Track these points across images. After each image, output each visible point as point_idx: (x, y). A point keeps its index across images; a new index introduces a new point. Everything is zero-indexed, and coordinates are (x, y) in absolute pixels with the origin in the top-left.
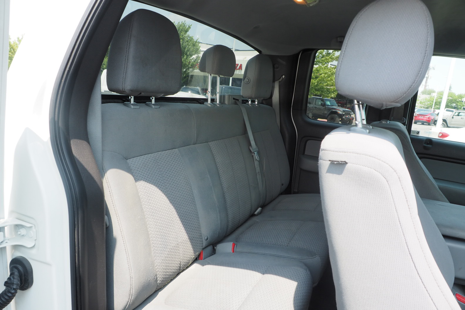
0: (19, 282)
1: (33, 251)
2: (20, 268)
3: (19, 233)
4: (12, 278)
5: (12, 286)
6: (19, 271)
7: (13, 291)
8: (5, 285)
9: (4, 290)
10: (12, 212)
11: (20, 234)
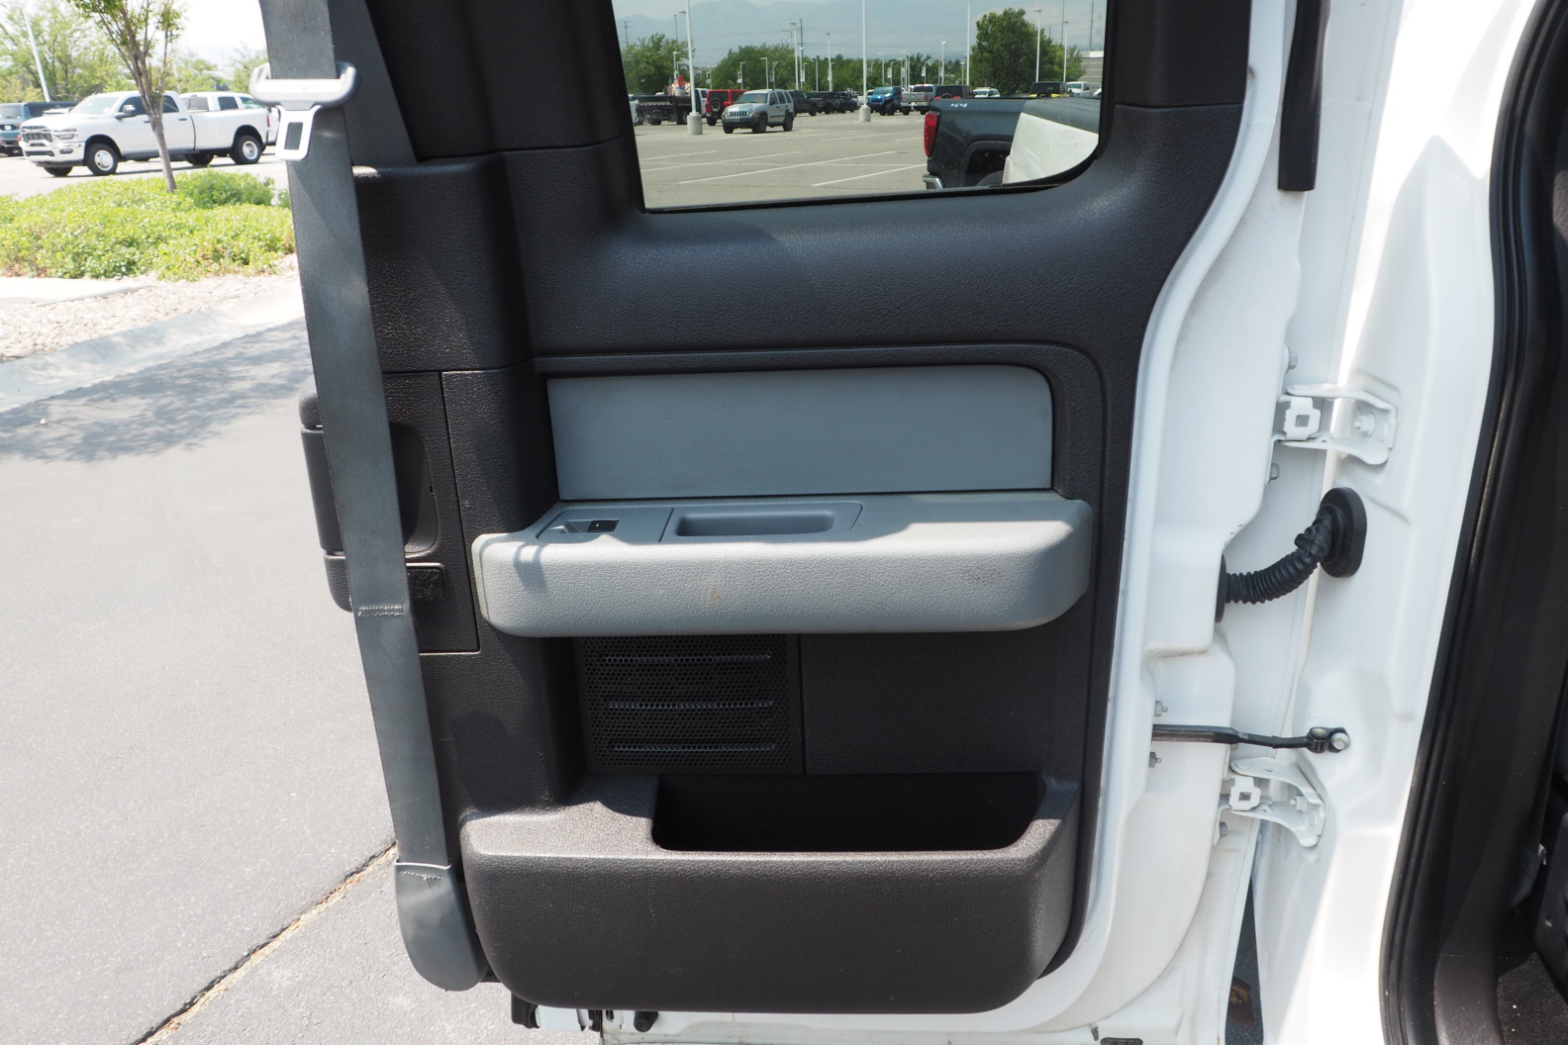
0: (1325, 545)
1: (1378, 480)
2: (1340, 515)
3: (1357, 424)
4: (1314, 530)
5: (1308, 547)
6: (1334, 521)
7: (1307, 560)
8: (1296, 543)
9: (1289, 553)
10: (1359, 371)
11: (1359, 428)
